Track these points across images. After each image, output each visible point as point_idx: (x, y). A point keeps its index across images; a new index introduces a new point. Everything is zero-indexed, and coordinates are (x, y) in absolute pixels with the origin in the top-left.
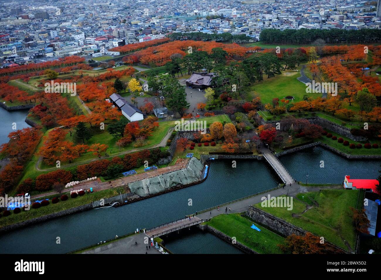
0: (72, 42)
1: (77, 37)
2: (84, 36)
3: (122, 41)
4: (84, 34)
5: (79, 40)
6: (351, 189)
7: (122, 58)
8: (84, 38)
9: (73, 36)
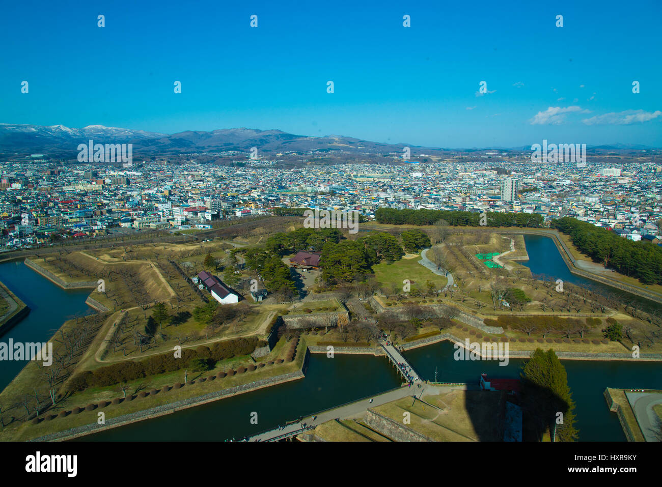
0: (156, 212)
1: (161, 207)
2: (170, 206)
3: (216, 213)
4: (170, 204)
5: (165, 210)
6: (489, 390)
7: (215, 231)
8: (171, 208)
9: (157, 205)
